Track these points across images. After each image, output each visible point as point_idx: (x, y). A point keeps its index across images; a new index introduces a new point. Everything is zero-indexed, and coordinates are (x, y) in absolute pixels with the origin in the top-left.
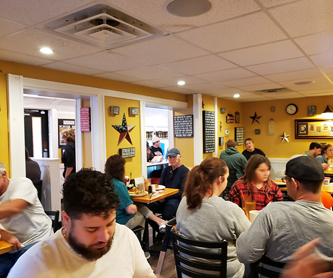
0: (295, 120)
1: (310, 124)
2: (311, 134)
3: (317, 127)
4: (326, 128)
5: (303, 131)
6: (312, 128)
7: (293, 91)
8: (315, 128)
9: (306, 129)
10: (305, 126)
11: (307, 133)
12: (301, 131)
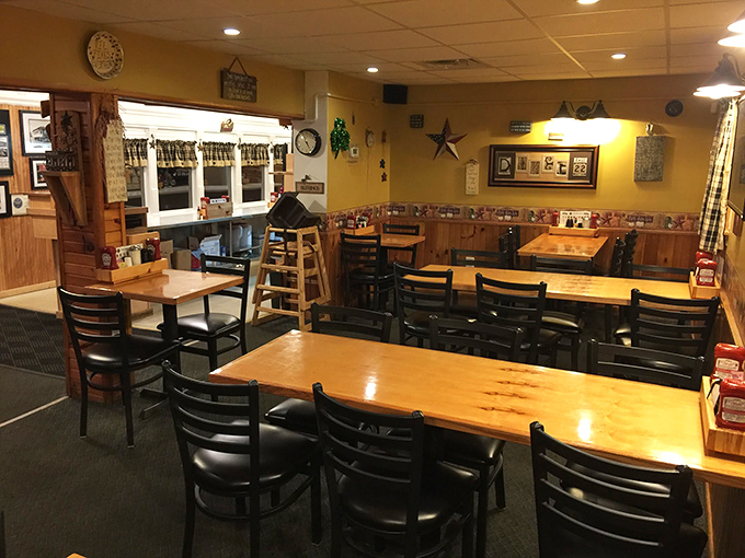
0: (491, 146)
1: (519, 155)
2: (520, 176)
3: (533, 162)
4: (549, 164)
5: (505, 170)
6: (523, 165)
7: (488, 66)
8: (529, 165)
9: (512, 166)
10: (509, 159)
11: (512, 175)
12: (501, 171)
